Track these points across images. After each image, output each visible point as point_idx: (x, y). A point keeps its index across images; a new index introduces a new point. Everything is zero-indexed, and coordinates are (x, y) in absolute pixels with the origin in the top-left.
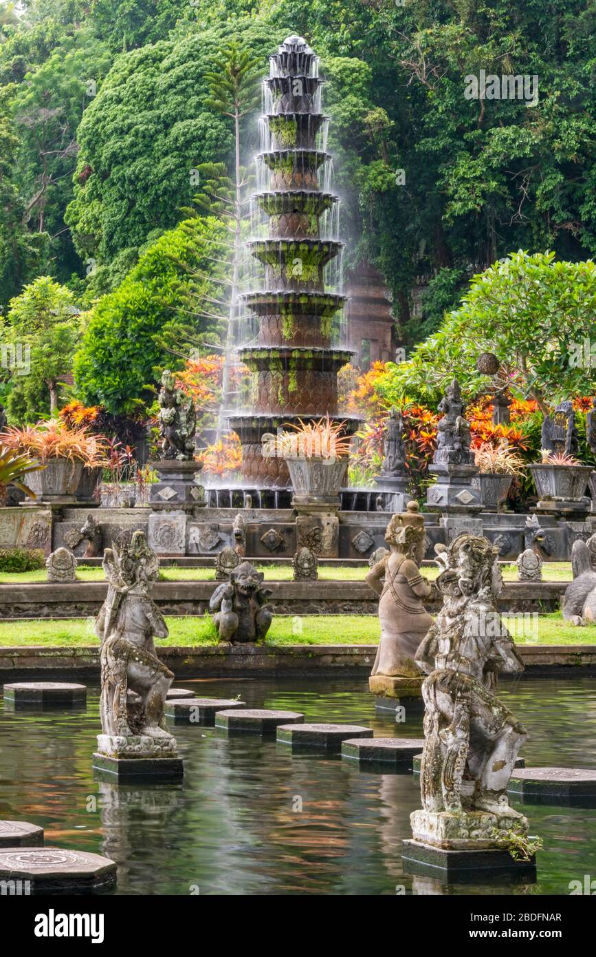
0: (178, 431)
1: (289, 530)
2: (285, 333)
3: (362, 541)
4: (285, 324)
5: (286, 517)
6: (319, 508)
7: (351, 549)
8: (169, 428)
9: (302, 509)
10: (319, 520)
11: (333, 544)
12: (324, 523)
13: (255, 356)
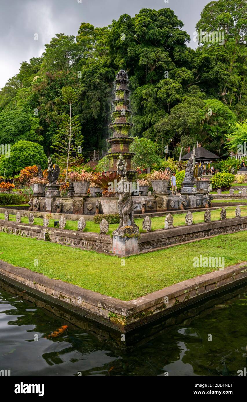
0: (124, 173)
1: (155, 202)
2: (121, 149)
3: (173, 204)
4: (121, 146)
5: (153, 198)
6: (163, 195)
7: (170, 207)
8: (121, 172)
9: (159, 195)
10: (163, 199)
11: (166, 206)
12: (164, 199)
13: (114, 155)
